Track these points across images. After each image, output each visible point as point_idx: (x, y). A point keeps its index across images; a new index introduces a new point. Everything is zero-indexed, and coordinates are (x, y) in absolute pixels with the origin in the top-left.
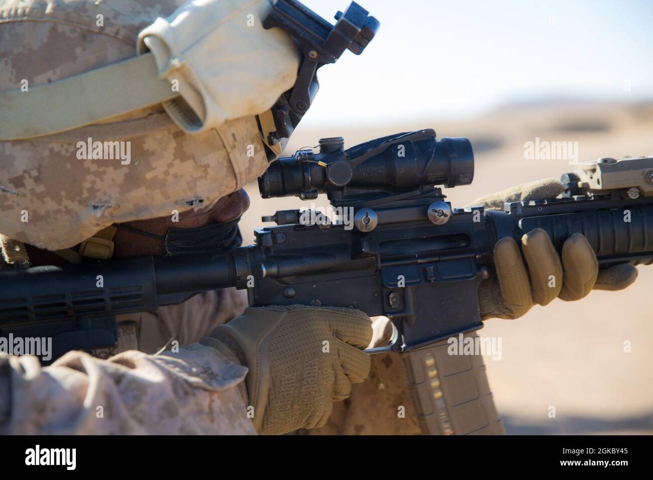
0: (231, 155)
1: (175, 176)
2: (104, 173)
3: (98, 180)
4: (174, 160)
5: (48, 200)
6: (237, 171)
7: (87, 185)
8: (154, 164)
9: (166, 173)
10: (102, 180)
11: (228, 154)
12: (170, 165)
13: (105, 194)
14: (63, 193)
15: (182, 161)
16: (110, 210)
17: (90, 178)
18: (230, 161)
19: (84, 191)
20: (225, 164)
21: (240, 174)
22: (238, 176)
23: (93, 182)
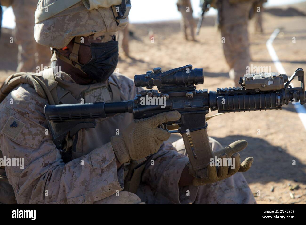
0: (104, 20)
1: (88, 24)
2: (70, 23)
3: (68, 25)
4: (88, 20)
5: (56, 32)
6: (106, 25)
7: (65, 27)
8: (82, 20)
9: (86, 23)
10: (69, 25)
11: (103, 19)
12: (87, 21)
13: (70, 29)
14: (60, 30)
15: (90, 20)
16: (71, 33)
17: (66, 25)
18: (104, 22)
19: (65, 29)
20: (103, 22)
21: (107, 25)
22: (107, 26)
23: (67, 26)
